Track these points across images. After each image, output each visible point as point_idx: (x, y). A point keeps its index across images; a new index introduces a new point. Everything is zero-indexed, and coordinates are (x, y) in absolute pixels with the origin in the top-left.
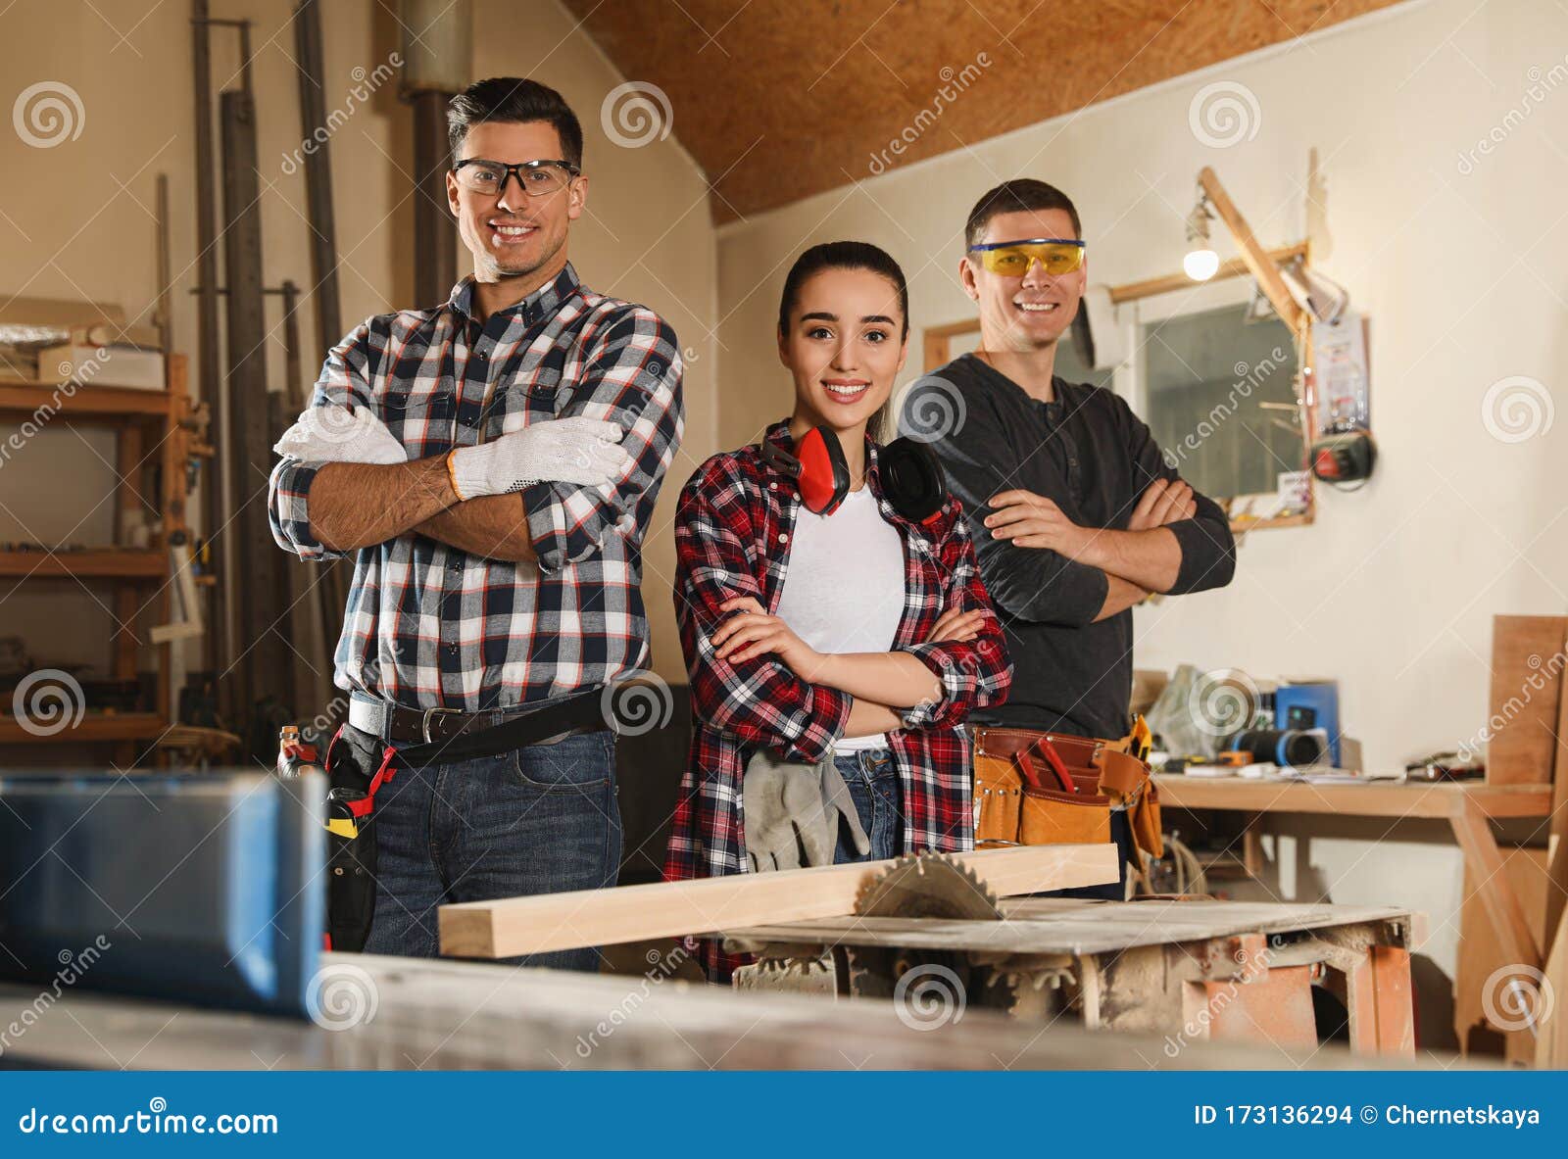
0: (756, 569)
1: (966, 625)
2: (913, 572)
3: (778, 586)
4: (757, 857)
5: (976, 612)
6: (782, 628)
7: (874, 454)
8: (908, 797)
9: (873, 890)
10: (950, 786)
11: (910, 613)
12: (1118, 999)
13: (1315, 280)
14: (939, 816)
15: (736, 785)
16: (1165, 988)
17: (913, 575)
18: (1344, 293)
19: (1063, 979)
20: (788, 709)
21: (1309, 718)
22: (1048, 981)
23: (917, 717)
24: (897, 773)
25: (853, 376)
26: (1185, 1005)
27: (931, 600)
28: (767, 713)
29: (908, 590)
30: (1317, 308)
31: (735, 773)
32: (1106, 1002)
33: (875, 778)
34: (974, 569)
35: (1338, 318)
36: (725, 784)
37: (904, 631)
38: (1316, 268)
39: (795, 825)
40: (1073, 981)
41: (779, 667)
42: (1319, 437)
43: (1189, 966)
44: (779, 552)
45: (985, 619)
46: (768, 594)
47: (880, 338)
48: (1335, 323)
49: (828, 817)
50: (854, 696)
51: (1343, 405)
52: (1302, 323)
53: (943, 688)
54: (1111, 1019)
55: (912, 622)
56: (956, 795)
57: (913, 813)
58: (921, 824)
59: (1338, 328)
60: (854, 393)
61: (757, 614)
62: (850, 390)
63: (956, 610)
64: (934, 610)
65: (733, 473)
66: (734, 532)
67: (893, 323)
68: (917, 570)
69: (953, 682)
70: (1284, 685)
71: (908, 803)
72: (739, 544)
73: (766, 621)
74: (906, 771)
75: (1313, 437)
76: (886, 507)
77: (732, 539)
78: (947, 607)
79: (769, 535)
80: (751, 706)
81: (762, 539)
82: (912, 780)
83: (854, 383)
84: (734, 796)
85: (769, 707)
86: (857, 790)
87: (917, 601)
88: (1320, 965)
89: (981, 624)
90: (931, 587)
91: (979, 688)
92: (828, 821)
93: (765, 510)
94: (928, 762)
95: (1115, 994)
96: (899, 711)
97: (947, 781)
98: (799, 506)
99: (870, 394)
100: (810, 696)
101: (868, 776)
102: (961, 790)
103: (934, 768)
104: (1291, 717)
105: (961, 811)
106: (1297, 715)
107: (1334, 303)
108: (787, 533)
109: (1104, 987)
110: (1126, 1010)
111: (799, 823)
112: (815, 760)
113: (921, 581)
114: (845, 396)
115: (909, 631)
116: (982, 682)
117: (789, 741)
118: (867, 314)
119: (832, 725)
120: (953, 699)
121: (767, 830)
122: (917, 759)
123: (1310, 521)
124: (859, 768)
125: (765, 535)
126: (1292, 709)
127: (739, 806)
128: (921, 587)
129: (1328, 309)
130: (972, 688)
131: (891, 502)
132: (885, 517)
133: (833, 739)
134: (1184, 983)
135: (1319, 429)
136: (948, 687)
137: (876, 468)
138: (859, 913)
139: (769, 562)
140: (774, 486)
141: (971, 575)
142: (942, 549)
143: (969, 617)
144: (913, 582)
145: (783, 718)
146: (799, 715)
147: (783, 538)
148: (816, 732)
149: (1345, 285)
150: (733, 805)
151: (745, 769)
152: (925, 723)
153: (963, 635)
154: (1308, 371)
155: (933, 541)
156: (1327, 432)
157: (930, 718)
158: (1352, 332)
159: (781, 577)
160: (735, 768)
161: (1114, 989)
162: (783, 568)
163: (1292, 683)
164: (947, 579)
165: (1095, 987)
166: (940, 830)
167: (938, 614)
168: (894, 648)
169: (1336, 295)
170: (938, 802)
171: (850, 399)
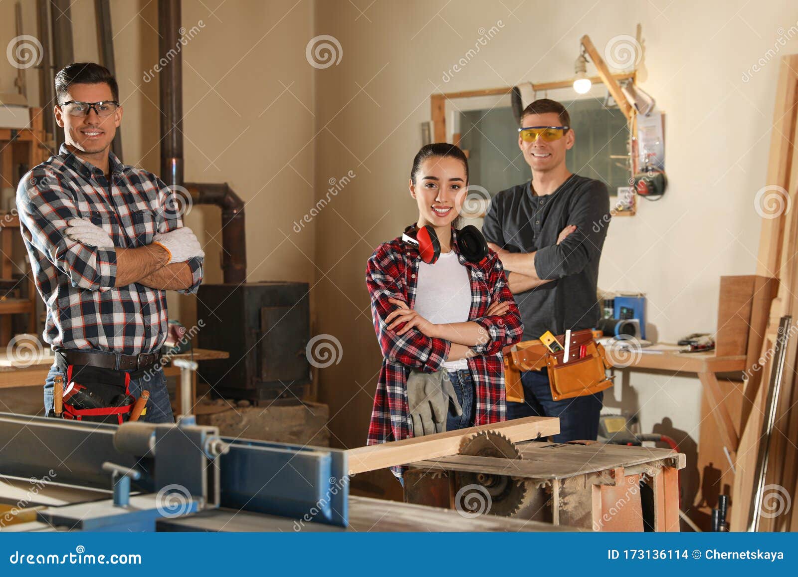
0: (403, 290)
1: (501, 309)
2: (474, 286)
3: (413, 297)
4: (413, 416)
5: (506, 303)
6: (416, 314)
7: (455, 235)
8: (478, 389)
9: (467, 445)
10: (495, 382)
11: (474, 305)
12: (567, 490)
13: (639, 92)
14: (491, 396)
15: (404, 387)
16: (585, 487)
17: (474, 288)
18: (653, 100)
19: (546, 484)
20: (422, 348)
21: (630, 314)
22: (541, 485)
23: (479, 349)
24: (472, 379)
25: (445, 204)
26: (593, 493)
27: (484, 298)
28: (412, 350)
29: (473, 295)
30: (639, 108)
31: (402, 381)
32: (561, 491)
33: (464, 382)
34: (504, 284)
35: (649, 113)
36: (398, 386)
37: (473, 313)
38: (639, 85)
39: (430, 402)
40: (550, 485)
41: (416, 331)
42: (639, 173)
43: (594, 480)
44: (412, 283)
45: (509, 305)
46: (409, 300)
47: (457, 187)
48: (648, 115)
49: (445, 399)
50: (451, 342)
51: (651, 157)
52: (632, 114)
53: (490, 336)
54: (563, 498)
55: (476, 308)
56: (498, 387)
57: (480, 396)
58: (484, 401)
59: (649, 118)
60: (446, 213)
61: (405, 309)
62: (444, 210)
63: (497, 302)
64: (486, 303)
65: (389, 251)
66: (391, 276)
67: (462, 181)
68: (476, 286)
69: (494, 332)
70: (619, 295)
71: (478, 392)
72: (394, 281)
73: (408, 312)
74: (476, 378)
75: (635, 172)
76: (462, 258)
77: (390, 279)
78: (493, 302)
79: (407, 276)
80: (405, 348)
81: (404, 277)
82: (479, 381)
83: (445, 208)
84: (403, 391)
85: (413, 348)
86: (457, 387)
87: (477, 299)
88: (643, 474)
89: (508, 308)
90: (483, 292)
91: (507, 335)
92: (444, 401)
93: (405, 264)
94: (486, 372)
95: (565, 488)
96: (472, 347)
97: (494, 380)
98: (420, 261)
99: (452, 212)
100: (431, 341)
101: (461, 381)
102: (500, 384)
103: (489, 375)
104: (621, 312)
105: (500, 393)
106: (625, 311)
107: (648, 105)
108: (415, 274)
109: (561, 485)
110: (569, 494)
111: (432, 401)
112: (436, 370)
113: (478, 290)
114: (441, 213)
115: (475, 313)
116: (508, 332)
117: (424, 363)
118: (451, 177)
119: (442, 353)
120: (495, 340)
121: (417, 404)
122: (481, 371)
123: (633, 214)
124: (458, 377)
125: (406, 276)
126: (622, 308)
127: (406, 396)
128: (479, 293)
129: (644, 108)
130: (503, 335)
131: (464, 255)
132: (461, 263)
133: (443, 360)
134: (592, 485)
135: (639, 168)
136: (492, 335)
137: (456, 242)
138: (461, 453)
139: (408, 287)
140: (409, 254)
141: (503, 286)
142: (489, 276)
143: (503, 304)
144: (475, 291)
145: (420, 352)
146: (427, 350)
147: (413, 276)
148: (434, 357)
149: (654, 96)
150: (403, 395)
151: (407, 378)
152: (484, 352)
153: (499, 313)
154: (634, 138)
155: (484, 271)
156: (643, 170)
157: (485, 349)
158: (657, 122)
159: (414, 293)
160: (402, 379)
161: (564, 486)
162: (415, 289)
163: (622, 295)
164: (492, 289)
165: (558, 486)
166: (492, 403)
167: (489, 304)
168: (469, 320)
169: (649, 101)
170: (491, 390)
171: (443, 215)
